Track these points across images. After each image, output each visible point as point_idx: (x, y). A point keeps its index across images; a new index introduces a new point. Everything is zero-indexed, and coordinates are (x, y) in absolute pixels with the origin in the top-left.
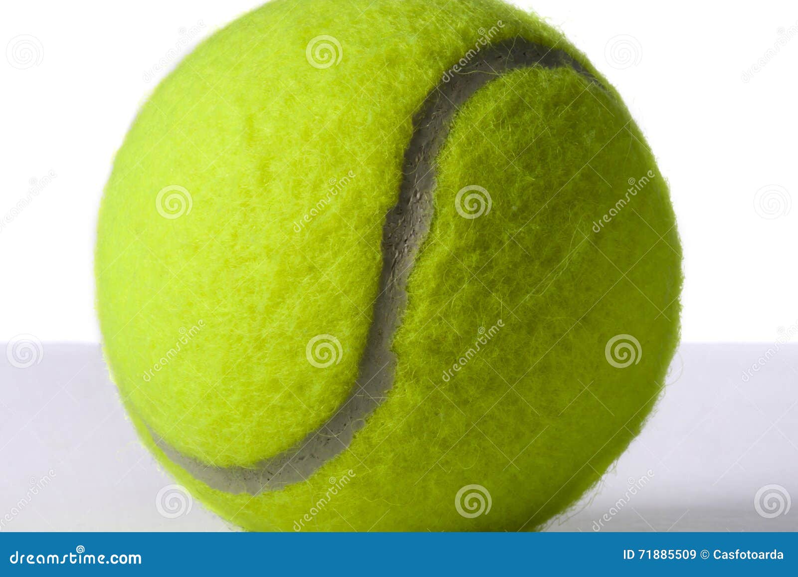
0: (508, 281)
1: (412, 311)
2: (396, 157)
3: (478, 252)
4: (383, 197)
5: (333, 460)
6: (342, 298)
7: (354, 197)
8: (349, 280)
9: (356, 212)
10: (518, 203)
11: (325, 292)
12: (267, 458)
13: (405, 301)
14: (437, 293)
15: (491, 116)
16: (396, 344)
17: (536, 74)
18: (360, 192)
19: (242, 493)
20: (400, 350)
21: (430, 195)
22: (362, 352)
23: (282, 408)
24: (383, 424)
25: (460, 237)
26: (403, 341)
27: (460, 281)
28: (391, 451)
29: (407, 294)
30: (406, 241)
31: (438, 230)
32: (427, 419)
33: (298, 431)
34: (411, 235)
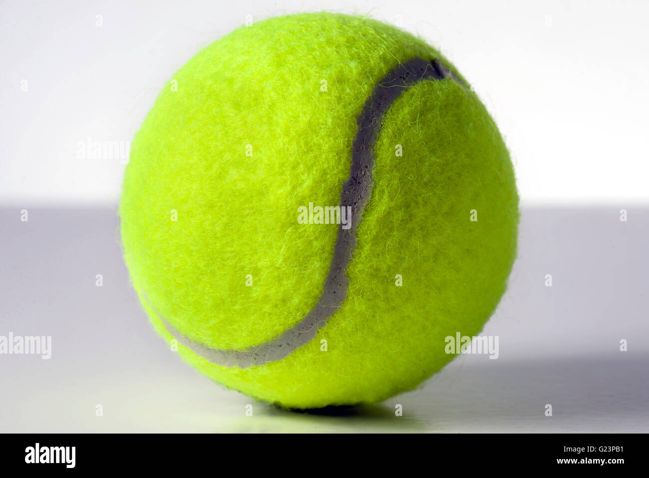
0: (422, 228)
1: (360, 250)
2: (347, 147)
3: (403, 210)
4: (341, 174)
5: (302, 347)
6: (314, 242)
7: (321, 175)
8: (319, 230)
9: (323, 185)
10: (428, 176)
11: (303, 238)
12: (256, 345)
13: (355, 243)
14: (376, 237)
15: (408, 117)
16: (349, 272)
17: (432, 85)
18: (325, 171)
19: (234, 367)
20: (351, 276)
21: (371, 172)
22: (326, 277)
23: (270, 314)
24: (338, 324)
25: (392, 200)
26: (354, 270)
27: (391, 230)
28: (343, 341)
29: (357, 239)
30: (355, 203)
31: (377, 195)
32: (367, 320)
33: (280, 329)
34: (359, 199)
